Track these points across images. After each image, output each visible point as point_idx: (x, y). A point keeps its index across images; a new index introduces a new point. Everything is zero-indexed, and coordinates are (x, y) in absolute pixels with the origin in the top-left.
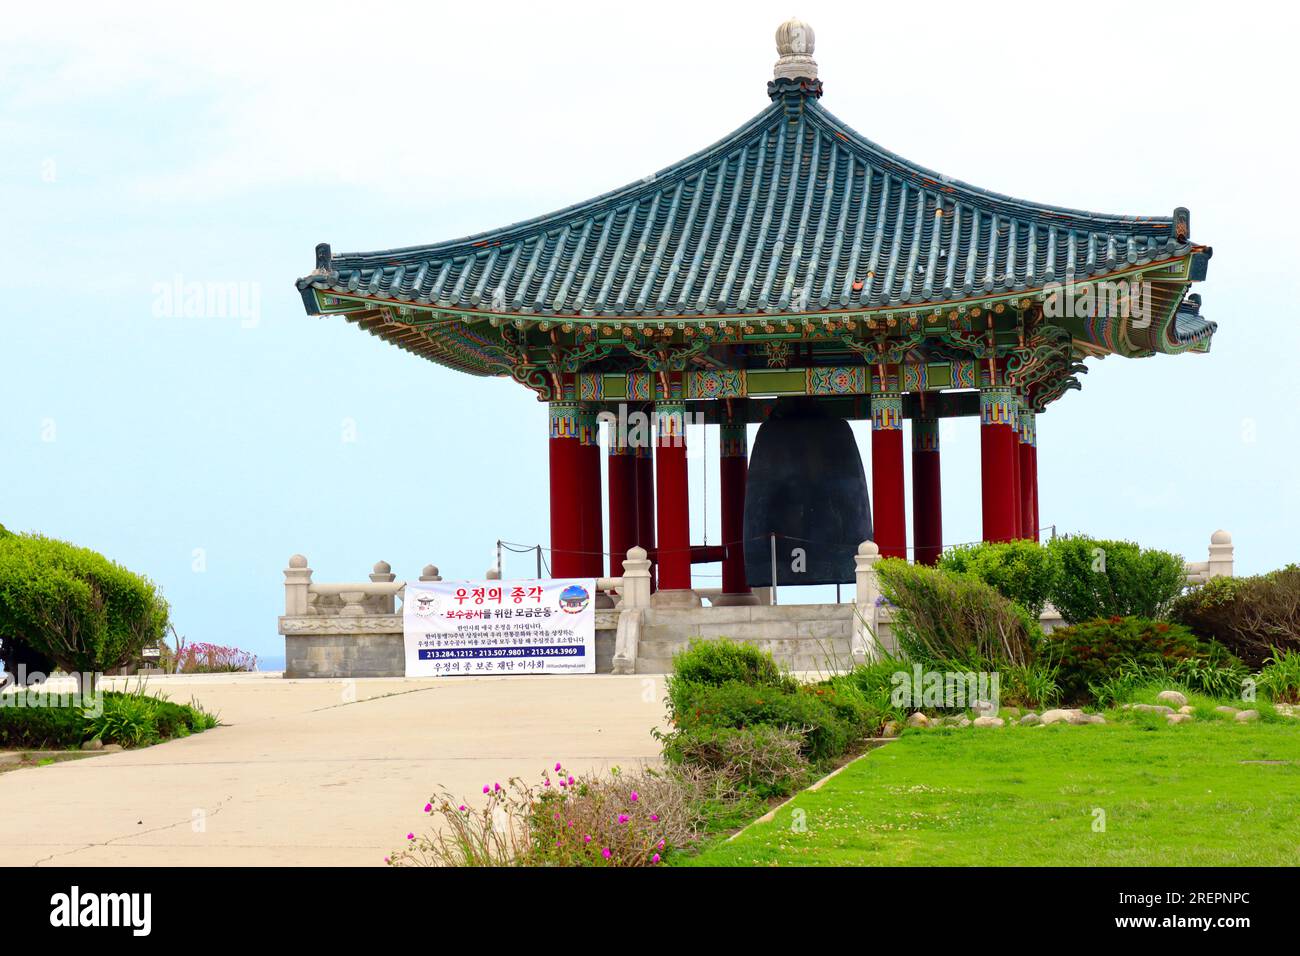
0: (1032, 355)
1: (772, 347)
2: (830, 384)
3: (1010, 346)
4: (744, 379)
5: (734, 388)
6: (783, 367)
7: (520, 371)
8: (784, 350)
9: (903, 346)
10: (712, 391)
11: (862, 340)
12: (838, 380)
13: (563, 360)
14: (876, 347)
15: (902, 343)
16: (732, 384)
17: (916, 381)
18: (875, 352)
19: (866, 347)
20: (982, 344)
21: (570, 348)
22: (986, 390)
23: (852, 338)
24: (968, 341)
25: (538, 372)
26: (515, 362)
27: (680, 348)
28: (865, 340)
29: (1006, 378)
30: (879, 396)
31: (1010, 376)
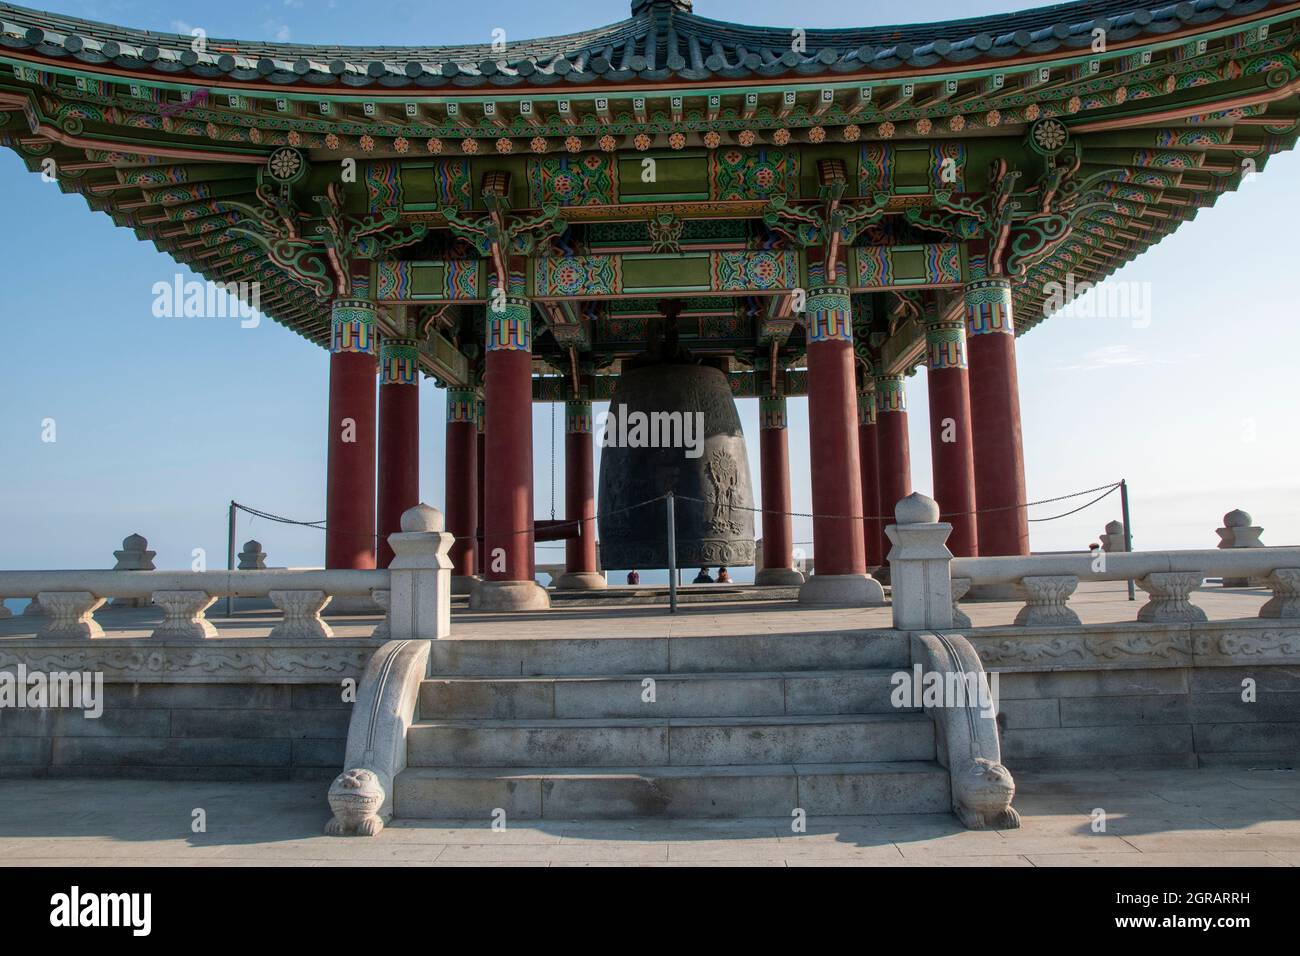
0: (1065, 223)
1: (659, 226)
2: (746, 275)
3: (1025, 214)
4: (618, 268)
5: (603, 280)
6: (676, 252)
7: (283, 249)
8: (677, 229)
9: (864, 212)
10: (571, 285)
11: (800, 204)
12: (758, 270)
13: (350, 234)
14: (823, 213)
15: (862, 209)
16: (600, 275)
17: (874, 272)
18: (821, 222)
19: (807, 214)
20: (982, 210)
21: (360, 217)
22: (980, 285)
23: (785, 200)
24: (961, 206)
25: (314, 255)
26: (277, 235)
27: (524, 215)
28: (805, 205)
29: (1009, 265)
30: (821, 291)
31: (1019, 262)
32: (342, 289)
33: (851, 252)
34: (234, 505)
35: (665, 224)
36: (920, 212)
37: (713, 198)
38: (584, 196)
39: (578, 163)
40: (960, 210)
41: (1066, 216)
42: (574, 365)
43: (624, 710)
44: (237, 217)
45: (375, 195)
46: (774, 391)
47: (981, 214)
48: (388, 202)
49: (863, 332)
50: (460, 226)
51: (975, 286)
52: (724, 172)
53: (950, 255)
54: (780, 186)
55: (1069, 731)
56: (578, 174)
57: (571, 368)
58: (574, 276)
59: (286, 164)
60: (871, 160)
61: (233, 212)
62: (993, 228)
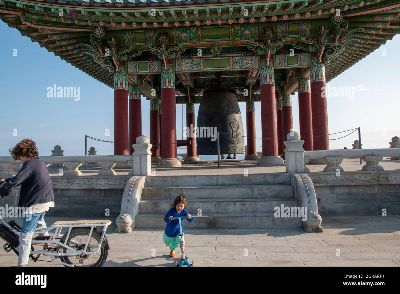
0: (342, 46)
1: (214, 49)
2: (241, 64)
3: (329, 43)
4: (202, 62)
5: (197, 66)
6: (220, 57)
7: (99, 58)
8: (220, 50)
9: (278, 44)
10: (187, 68)
11: (258, 41)
12: (245, 62)
13: (119, 53)
14: (265, 44)
15: (278, 43)
16: (196, 64)
17: (281, 63)
18: (265, 47)
19: (260, 44)
20: (316, 42)
21: (122, 48)
22: (315, 66)
23: (254, 40)
24: (309, 41)
25: (108, 59)
26: (97, 54)
27: (172, 46)
28: (260, 42)
29: (324, 60)
30: (265, 69)
31: (328, 59)
32: (117, 70)
33: (274, 56)
34: (86, 136)
35: (216, 48)
36: (296, 43)
37: (231, 39)
38: (191, 40)
39: (189, 30)
40: (309, 42)
41: (343, 44)
42: (189, 93)
43: (204, 197)
44: (85, 48)
45: (127, 41)
46: (251, 100)
47: (316, 44)
48: (131, 43)
49: (278, 81)
50: (153, 50)
51: (313, 66)
52: (234, 31)
53: (306, 57)
54: (252, 35)
55: (339, 204)
56: (189, 33)
57: (188, 93)
58: (188, 65)
59: (99, 31)
60: (281, 27)
61: (84, 47)
62: (319, 48)
